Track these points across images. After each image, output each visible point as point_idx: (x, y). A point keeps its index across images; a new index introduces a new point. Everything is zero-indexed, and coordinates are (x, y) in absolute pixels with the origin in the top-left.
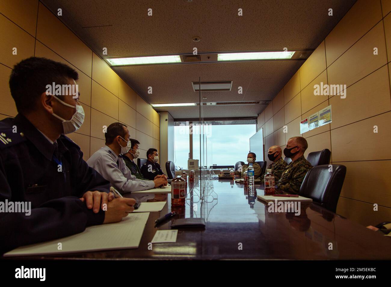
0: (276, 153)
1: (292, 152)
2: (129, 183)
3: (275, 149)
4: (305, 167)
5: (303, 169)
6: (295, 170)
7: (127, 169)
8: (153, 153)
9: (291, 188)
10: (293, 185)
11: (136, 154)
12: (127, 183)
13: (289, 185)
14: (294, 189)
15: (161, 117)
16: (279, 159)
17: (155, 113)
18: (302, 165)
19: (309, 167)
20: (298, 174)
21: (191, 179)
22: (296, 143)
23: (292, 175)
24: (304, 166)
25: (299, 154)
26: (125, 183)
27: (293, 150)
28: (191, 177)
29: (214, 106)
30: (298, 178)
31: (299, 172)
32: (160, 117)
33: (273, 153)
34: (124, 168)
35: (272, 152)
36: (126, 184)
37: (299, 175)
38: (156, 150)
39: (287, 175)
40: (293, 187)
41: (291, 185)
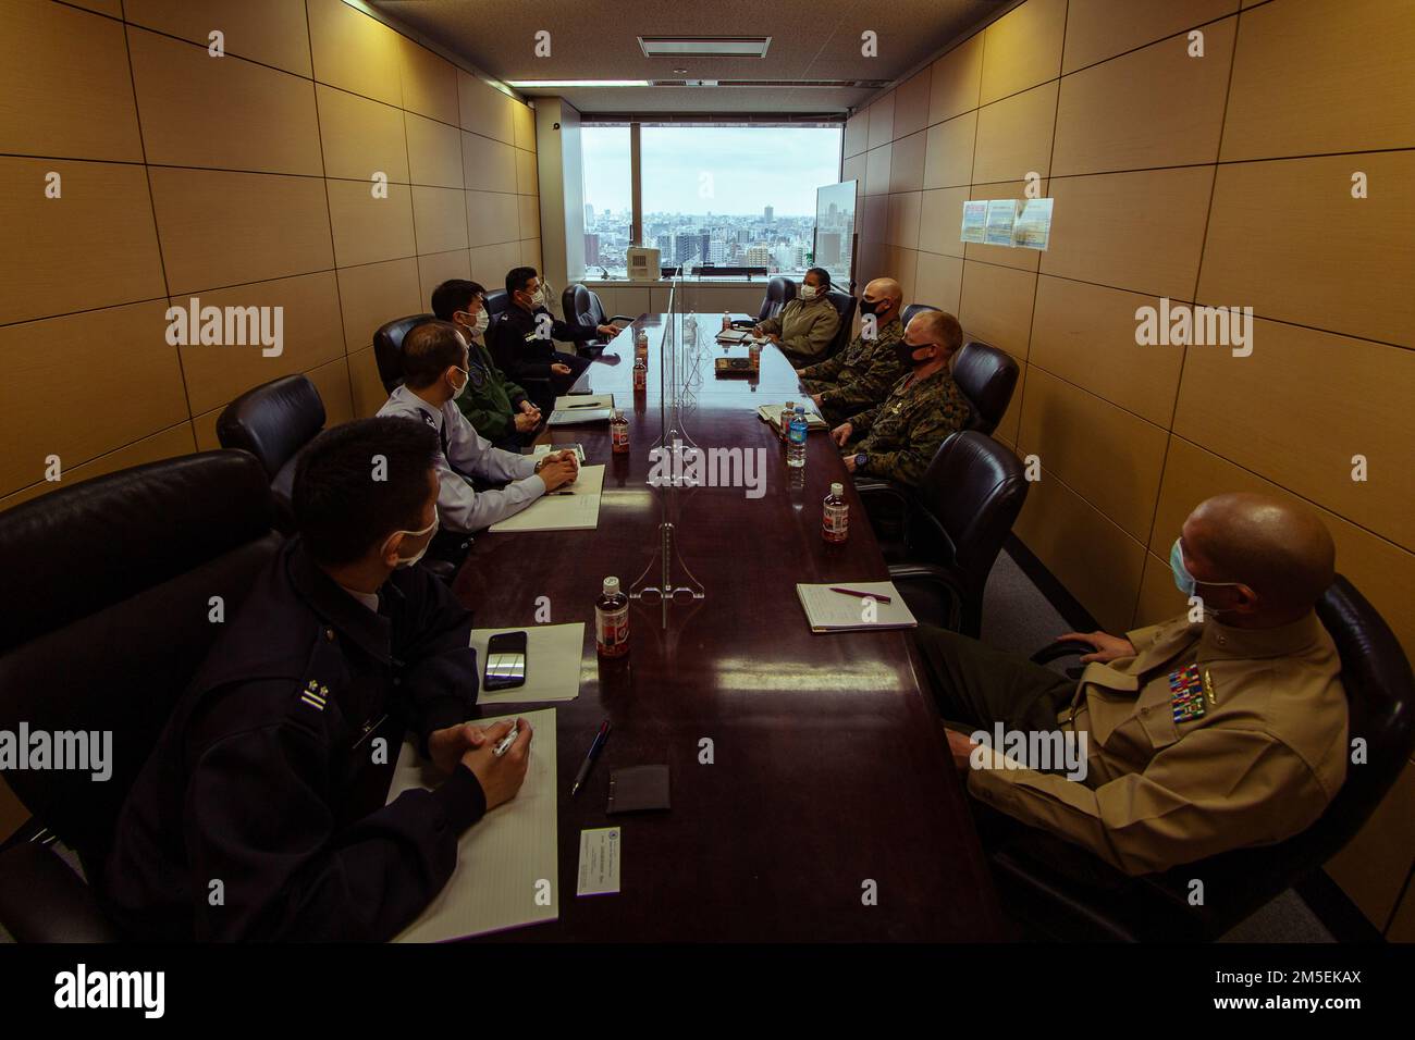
0: (883, 304)
1: (916, 355)
2: (480, 508)
3: (883, 292)
4: (944, 414)
5: (936, 419)
6: (919, 415)
7: (467, 427)
8: (529, 286)
9: (899, 471)
10: (905, 462)
11: (477, 325)
12: (477, 508)
13: (896, 459)
14: (906, 473)
15: (538, 119)
16: (890, 323)
17: (518, 110)
18: (935, 405)
19: (955, 412)
20: (924, 430)
21: (640, 387)
22: (928, 336)
23: (907, 427)
24: (941, 409)
25: (933, 364)
26: (473, 510)
27: (919, 351)
28: (639, 382)
29: (710, 89)
30: (922, 442)
31: (928, 424)
32: (535, 117)
33: (873, 301)
34: (459, 427)
35: (873, 298)
36: (475, 513)
37: (925, 434)
38: (532, 273)
39: (896, 423)
40: (906, 466)
41: (900, 460)
